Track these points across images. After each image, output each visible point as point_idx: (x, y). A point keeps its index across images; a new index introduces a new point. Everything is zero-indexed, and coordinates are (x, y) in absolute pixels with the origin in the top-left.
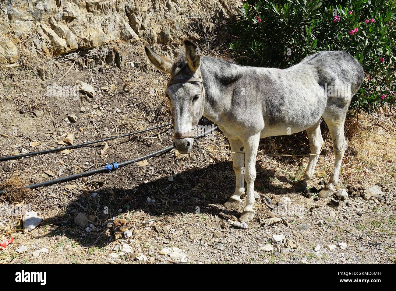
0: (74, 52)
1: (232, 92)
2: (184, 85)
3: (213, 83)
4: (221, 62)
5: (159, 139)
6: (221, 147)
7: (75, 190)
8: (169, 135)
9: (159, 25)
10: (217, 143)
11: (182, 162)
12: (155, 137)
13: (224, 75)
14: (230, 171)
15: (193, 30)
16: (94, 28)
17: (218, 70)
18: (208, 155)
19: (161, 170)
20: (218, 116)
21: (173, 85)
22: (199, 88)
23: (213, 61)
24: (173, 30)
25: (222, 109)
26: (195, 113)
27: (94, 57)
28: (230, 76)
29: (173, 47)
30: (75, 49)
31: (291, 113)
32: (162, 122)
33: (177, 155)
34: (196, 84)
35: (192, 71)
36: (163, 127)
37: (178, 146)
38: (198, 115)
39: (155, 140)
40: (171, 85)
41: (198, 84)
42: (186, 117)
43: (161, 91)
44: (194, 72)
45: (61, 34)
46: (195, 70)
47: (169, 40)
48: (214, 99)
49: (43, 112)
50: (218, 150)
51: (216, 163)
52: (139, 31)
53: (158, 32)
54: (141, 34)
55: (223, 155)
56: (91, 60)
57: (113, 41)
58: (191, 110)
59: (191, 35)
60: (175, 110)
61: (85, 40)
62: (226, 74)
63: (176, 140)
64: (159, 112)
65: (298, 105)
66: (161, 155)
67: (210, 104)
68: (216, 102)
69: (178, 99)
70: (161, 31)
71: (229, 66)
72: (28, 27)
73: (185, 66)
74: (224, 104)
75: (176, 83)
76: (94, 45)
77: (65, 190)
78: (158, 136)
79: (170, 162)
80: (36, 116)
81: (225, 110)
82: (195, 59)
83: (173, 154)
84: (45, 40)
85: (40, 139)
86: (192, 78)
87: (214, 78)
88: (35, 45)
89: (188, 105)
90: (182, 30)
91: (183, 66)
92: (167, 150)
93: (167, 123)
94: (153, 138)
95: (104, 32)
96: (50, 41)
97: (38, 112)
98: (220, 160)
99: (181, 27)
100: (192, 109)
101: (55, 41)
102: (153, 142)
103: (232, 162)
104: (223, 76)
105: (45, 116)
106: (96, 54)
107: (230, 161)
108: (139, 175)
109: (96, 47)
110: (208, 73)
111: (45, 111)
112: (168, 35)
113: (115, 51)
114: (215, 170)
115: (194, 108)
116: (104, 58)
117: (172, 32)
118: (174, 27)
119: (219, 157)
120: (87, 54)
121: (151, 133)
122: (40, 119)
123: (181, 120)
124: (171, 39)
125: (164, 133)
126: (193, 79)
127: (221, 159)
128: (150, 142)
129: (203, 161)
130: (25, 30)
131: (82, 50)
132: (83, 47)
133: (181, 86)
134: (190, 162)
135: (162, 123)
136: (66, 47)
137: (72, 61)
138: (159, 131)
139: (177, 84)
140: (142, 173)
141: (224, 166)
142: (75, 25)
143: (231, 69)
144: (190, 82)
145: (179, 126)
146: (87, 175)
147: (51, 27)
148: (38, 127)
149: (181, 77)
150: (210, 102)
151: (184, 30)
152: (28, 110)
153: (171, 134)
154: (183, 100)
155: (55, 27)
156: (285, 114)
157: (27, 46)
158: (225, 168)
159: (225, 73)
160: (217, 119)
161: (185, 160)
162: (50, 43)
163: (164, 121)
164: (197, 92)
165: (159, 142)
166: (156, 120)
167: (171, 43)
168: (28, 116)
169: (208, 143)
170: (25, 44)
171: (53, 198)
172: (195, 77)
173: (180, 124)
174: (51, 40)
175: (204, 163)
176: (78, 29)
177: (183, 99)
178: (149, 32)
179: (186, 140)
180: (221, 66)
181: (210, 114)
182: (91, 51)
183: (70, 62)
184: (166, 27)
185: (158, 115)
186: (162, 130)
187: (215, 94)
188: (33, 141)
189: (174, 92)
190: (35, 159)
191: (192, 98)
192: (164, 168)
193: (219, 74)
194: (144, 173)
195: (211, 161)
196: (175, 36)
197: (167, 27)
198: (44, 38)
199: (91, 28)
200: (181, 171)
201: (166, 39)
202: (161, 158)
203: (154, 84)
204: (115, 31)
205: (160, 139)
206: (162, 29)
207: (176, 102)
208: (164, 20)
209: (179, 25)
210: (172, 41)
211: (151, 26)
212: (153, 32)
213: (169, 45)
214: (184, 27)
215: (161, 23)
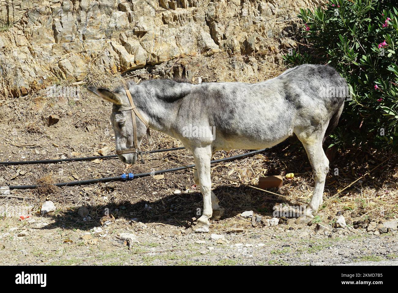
0: (142, 68)
3: (155, 103)
6: (256, 171)
7: (90, 191)
9: (245, 32)
15: (288, 36)
16: (166, 42)
19: (172, 184)
27: (160, 73)
30: (142, 65)
31: (242, 127)
45: (130, 50)
47: (253, 50)
48: (157, 116)
49: (95, 128)
52: (219, 41)
53: (241, 41)
54: (222, 44)
56: (157, 76)
57: (185, 54)
59: (283, 42)
61: (153, 55)
65: (251, 119)
67: (157, 121)
68: (161, 118)
70: (245, 40)
72: (100, 45)
74: (171, 119)
76: (161, 60)
77: (82, 191)
79: (186, 178)
80: (88, 131)
84: (114, 57)
85: (82, 150)
87: (155, 98)
88: (104, 62)
90: (274, 36)
95: (177, 45)
96: (118, 58)
97: (90, 127)
99: (273, 33)
101: (123, 57)
104: (165, 96)
105: (96, 131)
106: (162, 69)
108: (149, 186)
109: (163, 62)
111: (97, 126)
112: (251, 44)
113: (182, 66)
116: (170, 73)
118: (263, 34)
120: (154, 70)
122: (90, 133)
124: (256, 49)
130: (97, 49)
131: (150, 66)
132: (150, 62)
136: (132, 63)
137: (139, 77)
140: (153, 185)
142: (146, 40)
146: (104, 181)
147: (121, 43)
148: (87, 140)
150: (155, 119)
151: (277, 37)
152: (82, 125)
155: (125, 43)
156: (235, 127)
157: (97, 63)
162: (118, 60)
167: (256, 54)
168: (81, 131)
170: (95, 62)
171: (71, 195)
174: (119, 56)
175: (224, 183)
176: (148, 44)
178: (230, 41)
180: (162, 88)
182: (158, 66)
183: (136, 79)
187: (158, 112)
188: (75, 151)
190: (68, 164)
192: (176, 182)
194: (154, 185)
196: (262, 45)
198: (112, 55)
199: (162, 41)
200: (195, 188)
201: (249, 49)
204: (190, 43)
206: (247, 37)
208: (252, 25)
209: (271, 31)
210: (258, 51)
211: (234, 35)
212: (234, 42)
213: (254, 56)
214: (276, 33)
215: (247, 30)
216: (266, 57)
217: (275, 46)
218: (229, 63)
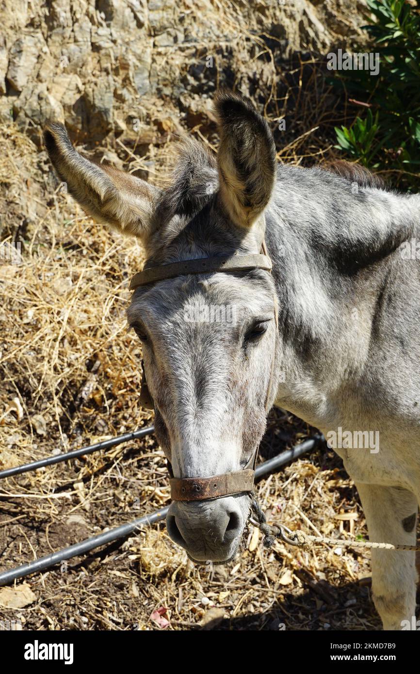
1: (374, 299)
2: (206, 283)
3: (305, 267)
4: (328, 182)
5: (77, 502)
6: (322, 523)
8: (117, 485)
9: (71, 75)
10: (305, 509)
11: (170, 588)
12: (63, 494)
13: (345, 232)
14: (362, 617)
15: (198, 90)
17: (321, 214)
18: (272, 556)
19: (85, 619)
20: (324, 399)
21: (159, 284)
22: (265, 292)
23: (300, 180)
24: (124, 92)
25: (341, 369)
26: (251, 395)
28: (368, 235)
29: (127, 154)
32: (89, 436)
33: (147, 560)
34: (252, 277)
35: (236, 226)
36: (90, 452)
37: (190, 530)
38: (263, 401)
39: (64, 505)
40: (151, 284)
41: (261, 278)
42: (221, 411)
43: (86, 315)
44: (243, 232)
46: (249, 223)
47: (111, 130)
48: (309, 330)
50: (313, 534)
51: (304, 587)
53: (67, 101)
55: (330, 556)
58: (240, 383)
59: (194, 108)
60: (172, 386)
62: (352, 228)
63: (181, 507)
64: (75, 396)
66: (85, 564)
67: (298, 352)
68: (317, 342)
69: (185, 341)
70: (78, 96)
71: (361, 198)
73: (207, 209)
74: (348, 348)
75: (173, 277)
78: (73, 489)
79: (121, 587)
81: (352, 372)
82: (254, 176)
83: (133, 557)
86: (238, 254)
87: (305, 246)
89: (225, 362)
90: (159, 91)
91: (196, 206)
92: (110, 540)
93: (109, 437)
94: (56, 496)
98: (322, 576)
99: (152, 79)
100: (243, 376)
102: (53, 511)
103: (368, 582)
104: (341, 240)
107: (360, 576)
110: (286, 232)
112: (106, 111)
114: (301, 616)
115: (247, 376)
117: (119, 98)
118: (126, 81)
119: (316, 563)
121: (47, 477)
123: (199, 425)
124: (117, 126)
125: (96, 475)
126: (239, 260)
127: (325, 570)
128: (41, 512)
129: (254, 582)
133: (196, 288)
134: (199, 586)
135: (88, 440)
138: (77, 470)
139: (177, 281)
141: (336, 596)
143: (370, 210)
144: (229, 272)
145: (194, 450)
149: (194, 253)
150: (295, 344)
151: (167, 91)
153: (124, 479)
154: (203, 341)
158: (342, 605)
159: (348, 227)
160: (323, 409)
161: (180, 578)
163: (95, 431)
164: (263, 310)
165: (78, 511)
166: (66, 430)
167: (118, 140)
169: (271, 507)
172: (246, 250)
173: (198, 443)
175: (256, 587)
177: (208, 341)
179: (222, 506)
180: (330, 200)
181: (298, 391)
184: (99, 81)
185: (72, 409)
186: (90, 465)
187: (312, 310)
189: (166, 311)
191: (243, 330)
192: (97, 612)
193: (328, 232)
195: (287, 578)
196: (133, 113)
197: (102, 80)
200: (165, 622)
201: (99, 125)
202: (84, 573)
203: (57, 293)
205: (82, 498)
206: (82, 87)
207: (178, 354)
208: (89, 55)
209: (146, 74)
210: (122, 132)
211: (41, 81)
212: (48, 103)
213: (113, 147)
214: (165, 80)
215: (77, 68)
216: (153, 151)
217: (172, 118)
218: (40, 168)
